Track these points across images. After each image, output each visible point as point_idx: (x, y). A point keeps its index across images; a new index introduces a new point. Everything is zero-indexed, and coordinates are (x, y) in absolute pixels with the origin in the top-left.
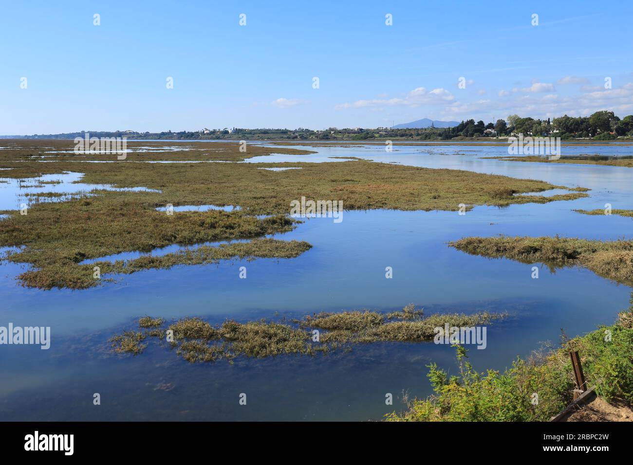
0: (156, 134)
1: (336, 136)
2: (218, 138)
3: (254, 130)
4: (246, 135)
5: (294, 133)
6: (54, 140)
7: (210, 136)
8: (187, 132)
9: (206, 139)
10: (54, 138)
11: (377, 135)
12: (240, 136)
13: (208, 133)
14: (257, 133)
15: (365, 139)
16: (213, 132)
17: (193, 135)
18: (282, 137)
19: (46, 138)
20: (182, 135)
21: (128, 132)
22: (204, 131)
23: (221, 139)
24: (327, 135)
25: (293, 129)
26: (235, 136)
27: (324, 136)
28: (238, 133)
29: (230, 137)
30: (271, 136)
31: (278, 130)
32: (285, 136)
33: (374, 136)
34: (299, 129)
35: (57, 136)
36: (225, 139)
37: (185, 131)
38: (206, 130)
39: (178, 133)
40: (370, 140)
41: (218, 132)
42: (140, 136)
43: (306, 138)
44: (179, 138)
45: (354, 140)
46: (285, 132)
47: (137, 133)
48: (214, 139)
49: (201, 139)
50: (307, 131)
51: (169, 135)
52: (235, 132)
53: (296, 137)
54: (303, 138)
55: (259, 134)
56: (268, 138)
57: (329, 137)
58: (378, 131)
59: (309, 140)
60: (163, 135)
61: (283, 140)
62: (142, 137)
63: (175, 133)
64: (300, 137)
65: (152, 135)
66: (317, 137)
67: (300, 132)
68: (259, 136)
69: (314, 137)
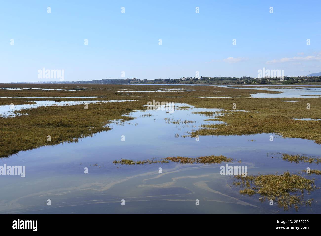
0: (152, 81)
1: (270, 82)
2: (191, 83)
3: (214, 78)
4: (210, 81)
5: (241, 80)
6: (90, 84)
7: (186, 82)
8: (171, 79)
9: (184, 83)
10: (89, 83)
11: (300, 81)
12: (206, 82)
13: (185, 80)
14: (216, 80)
15: (292, 83)
16: (188, 79)
17: (175, 81)
18: (234, 83)
19: (85, 83)
20: (168, 81)
21: (134, 79)
22: (182, 79)
23: (193, 84)
24: (265, 81)
25: (239, 77)
26: (203, 82)
27: (263, 81)
28: (204, 80)
29: (199, 82)
30: (226, 81)
31: (229, 78)
32: (235, 82)
33: (298, 82)
34: (243, 77)
35: (91, 82)
36: (196, 84)
37: (169, 79)
38: (184, 78)
39: (165, 80)
40: (296, 84)
41: (191, 79)
42: (142, 82)
43: (250, 83)
44: (167, 83)
45: (284, 84)
46: (235, 79)
47: (140, 80)
48: (189, 84)
49: (180, 84)
50: (250, 78)
51: (159, 81)
52: (202, 79)
53: (243, 82)
54: (248, 83)
55: (218, 80)
56: (225, 83)
57: (266, 82)
58: (299, 78)
59: (252, 84)
60: (156, 81)
61: (234, 84)
62: (143, 82)
63: (163, 80)
64: (246, 83)
65: (149, 81)
66: (258, 82)
67: (244, 79)
68: (218, 82)
69: (255, 82)
